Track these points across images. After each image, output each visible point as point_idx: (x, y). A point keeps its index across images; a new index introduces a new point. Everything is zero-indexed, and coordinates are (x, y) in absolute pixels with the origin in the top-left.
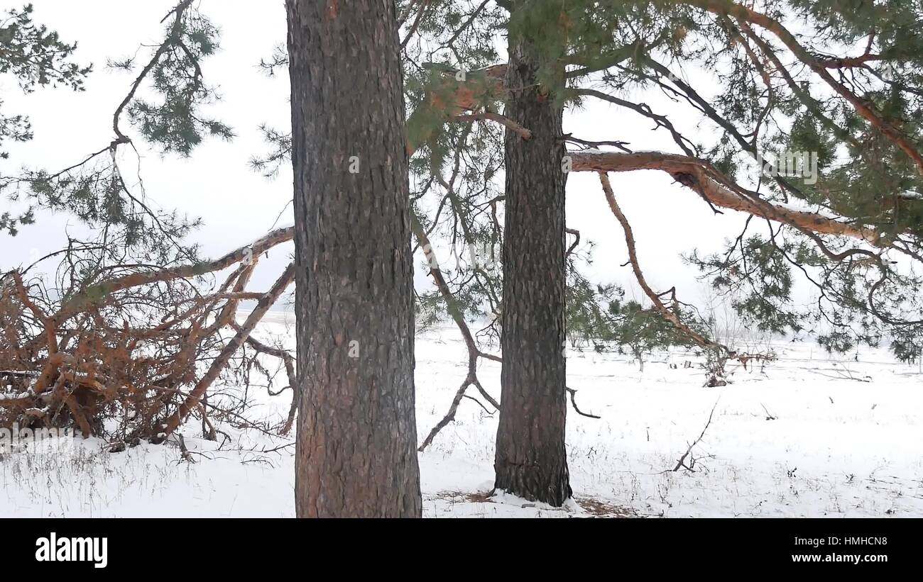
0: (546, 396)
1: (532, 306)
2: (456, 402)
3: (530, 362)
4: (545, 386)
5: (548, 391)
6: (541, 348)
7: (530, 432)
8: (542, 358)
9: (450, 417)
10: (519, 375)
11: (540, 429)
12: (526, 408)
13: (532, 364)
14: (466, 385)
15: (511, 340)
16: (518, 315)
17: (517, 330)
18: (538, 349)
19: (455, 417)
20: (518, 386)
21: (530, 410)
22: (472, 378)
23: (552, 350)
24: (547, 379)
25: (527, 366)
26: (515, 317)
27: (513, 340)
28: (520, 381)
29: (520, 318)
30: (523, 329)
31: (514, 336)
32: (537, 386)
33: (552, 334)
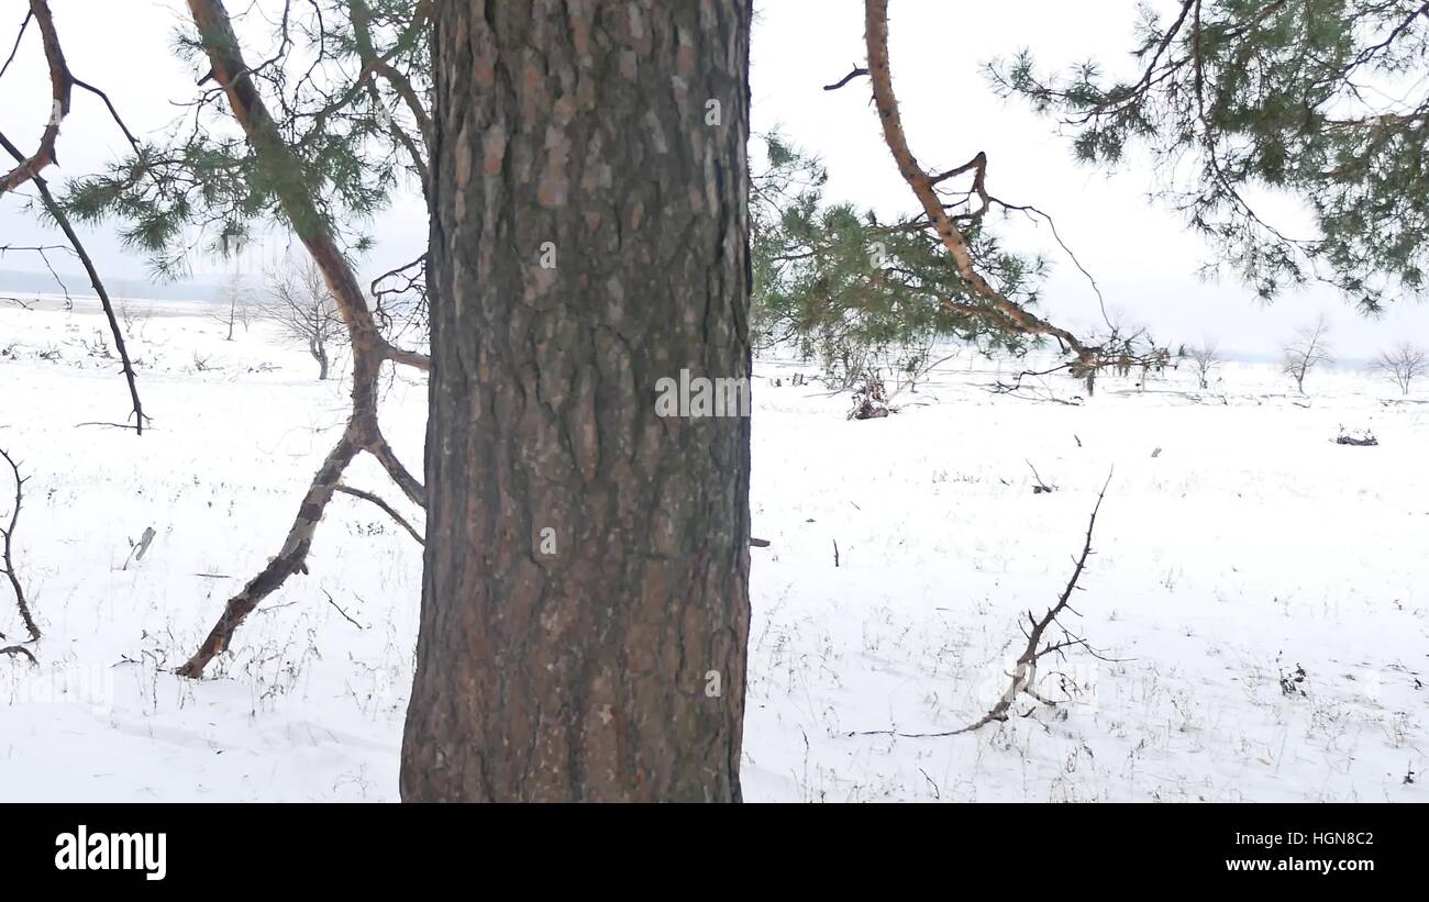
0: (661, 557)
1: (587, 87)
2: (311, 512)
3: (574, 379)
4: (654, 505)
5: (668, 532)
6: (632, 307)
7: (575, 746)
8: (637, 357)
9: (290, 562)
10: (513, 449)
11: (626, 730)
12: (551, 623)
13: (585, 389)
14: (344, 454)
15: (470, 263)
16: (514, 130)
17: (505, 214)
18: (616, 313)
19: (308, 561)
20: (509, 507)
21: (569, 633)
22: (364, 432)
23: (690, 317)
24: (662, 472)
25: (557, 400)
26: (495, 143)
27: (484, 269)
28: (521, 481)
29: (523, 150)
30: (536, 206)
31: (487, 250)
32: (612, 509)
33: (686, 238)
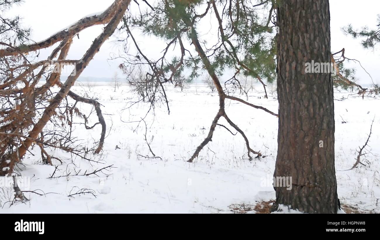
0: (324, 129)
1: (309, 55)
2: (212, 129)
3: (309, 102)
4: (322, 121)
5: (325, 125)
6: (318, 90)
7: (311, 160)
8: (319, 98)
9: (209, 139)
10: (299, 113)
11: (319, 157)
12: (307, 140)
13: (311, 103)
14: (218, 117)
15: (290, 83)
16: (297, 62)
17: (296, 76)
18: (315, 91)
19: (212, 139)
20: (298, 122)
21: (309, 142)
22: (222, 113)
23: (326, 91)
24: (323, 116)
25: (306, 105)
26: (294, 64)
27: (293, 84)
28: (300, 118)
29: (299, 66)
30: (302, 75)
31: (293, 82)
32: (316, 122)
33: (325, 78)
